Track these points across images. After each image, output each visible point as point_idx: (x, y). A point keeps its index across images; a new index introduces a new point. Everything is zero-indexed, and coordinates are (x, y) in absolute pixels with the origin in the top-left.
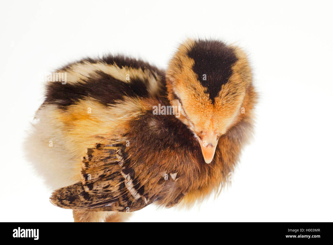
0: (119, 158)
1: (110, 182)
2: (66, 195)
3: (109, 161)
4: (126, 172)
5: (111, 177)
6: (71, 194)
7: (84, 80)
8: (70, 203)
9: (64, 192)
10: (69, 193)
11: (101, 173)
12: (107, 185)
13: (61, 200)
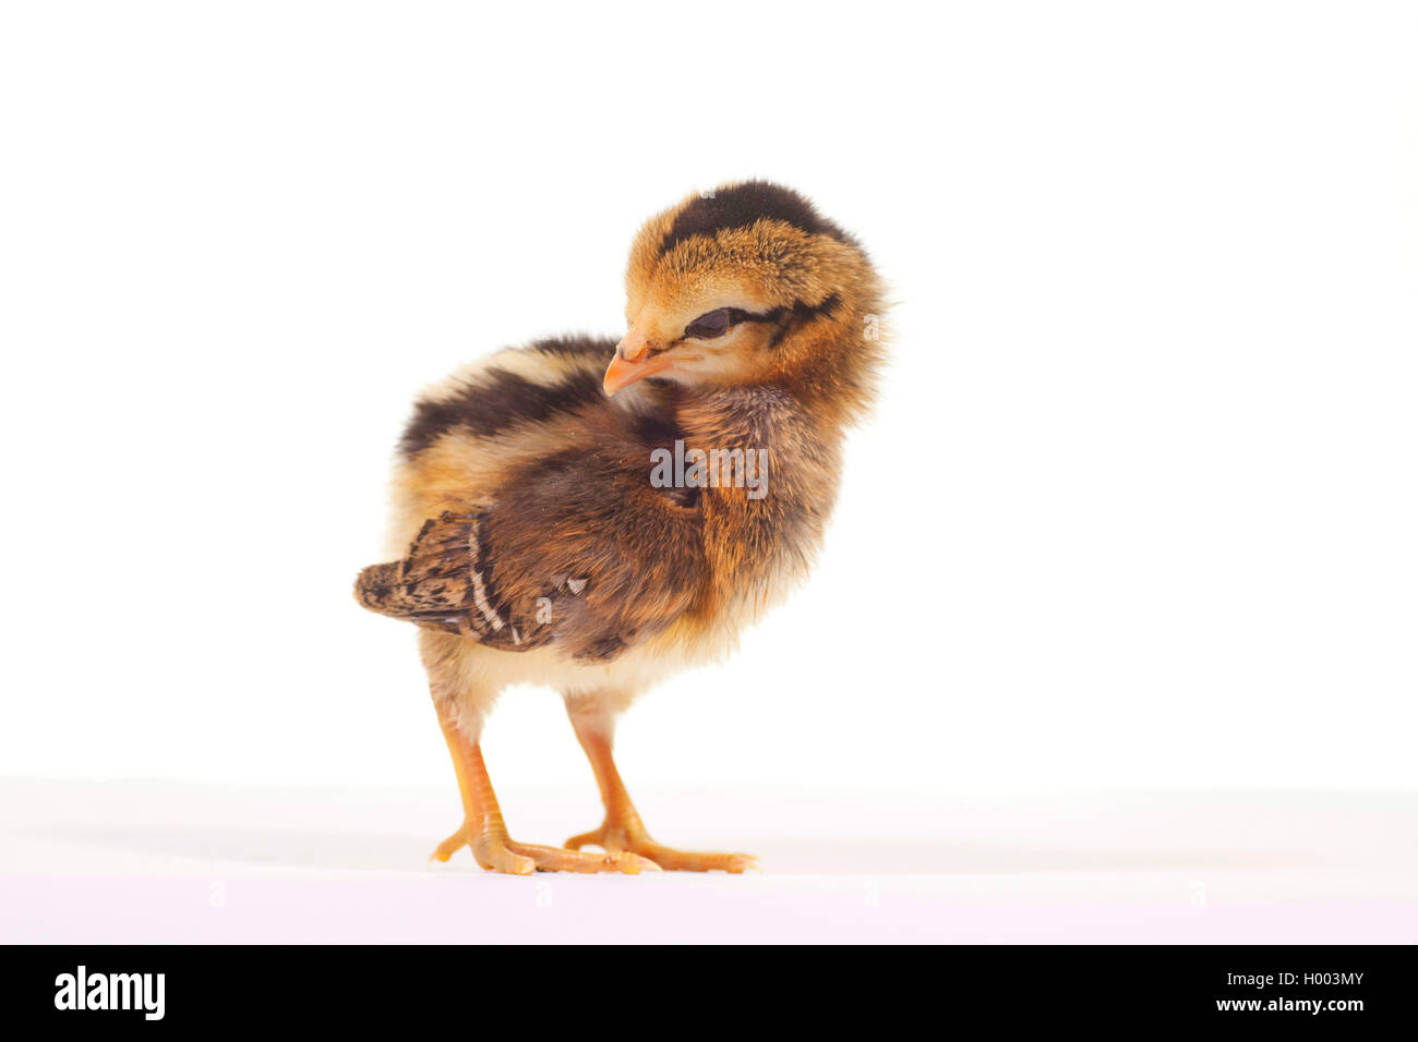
0: (473, 542)
1: (449, 581)
2: (375, 583)
3: (456, 545)
4: (478, 569)
5: (454, 574)
6: (383, 581)
7: (460, 392)
8: (378, 601)
9: (373, 575)
10: (380, 578)
11: (435, 563)
12: (441, 586)
13: (365, 591)
